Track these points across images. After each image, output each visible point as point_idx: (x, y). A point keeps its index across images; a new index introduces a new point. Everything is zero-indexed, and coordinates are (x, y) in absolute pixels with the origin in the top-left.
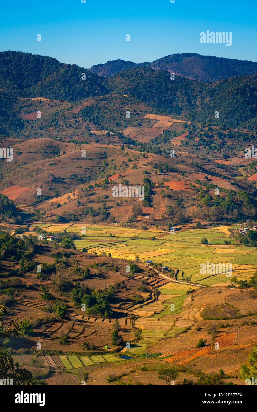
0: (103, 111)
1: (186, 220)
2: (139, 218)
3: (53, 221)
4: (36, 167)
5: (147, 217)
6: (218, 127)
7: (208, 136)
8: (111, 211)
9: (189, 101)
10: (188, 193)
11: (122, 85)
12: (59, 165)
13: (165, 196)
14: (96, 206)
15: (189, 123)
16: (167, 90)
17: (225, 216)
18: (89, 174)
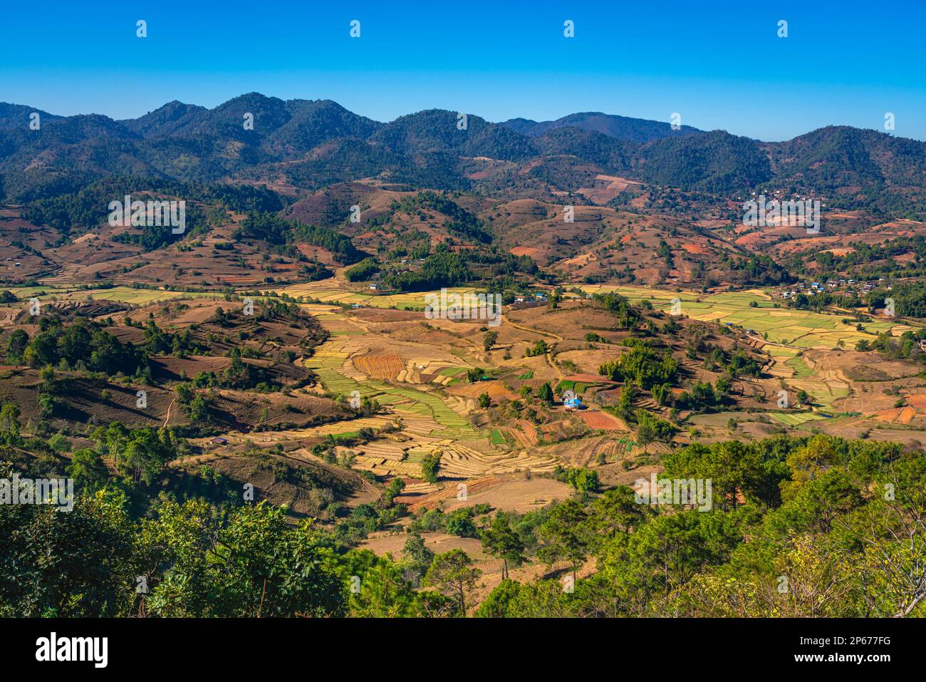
0: (552, 172)
1: (715, 284)
2: (668, 280)
3: (580, 282)
4: (535, 229)
5: (675, 280)
6: (679, 189)
7: (671, 198)
8: (635, 273)
9: (623, 162)
10: (707, 256)
11: (551, 145)
12: (558, 227)
13: (685, 259)
14: (620, 269)
15: (645, 185)
16: (600, 151)
17: (752, 279)
18: (589, 236)
